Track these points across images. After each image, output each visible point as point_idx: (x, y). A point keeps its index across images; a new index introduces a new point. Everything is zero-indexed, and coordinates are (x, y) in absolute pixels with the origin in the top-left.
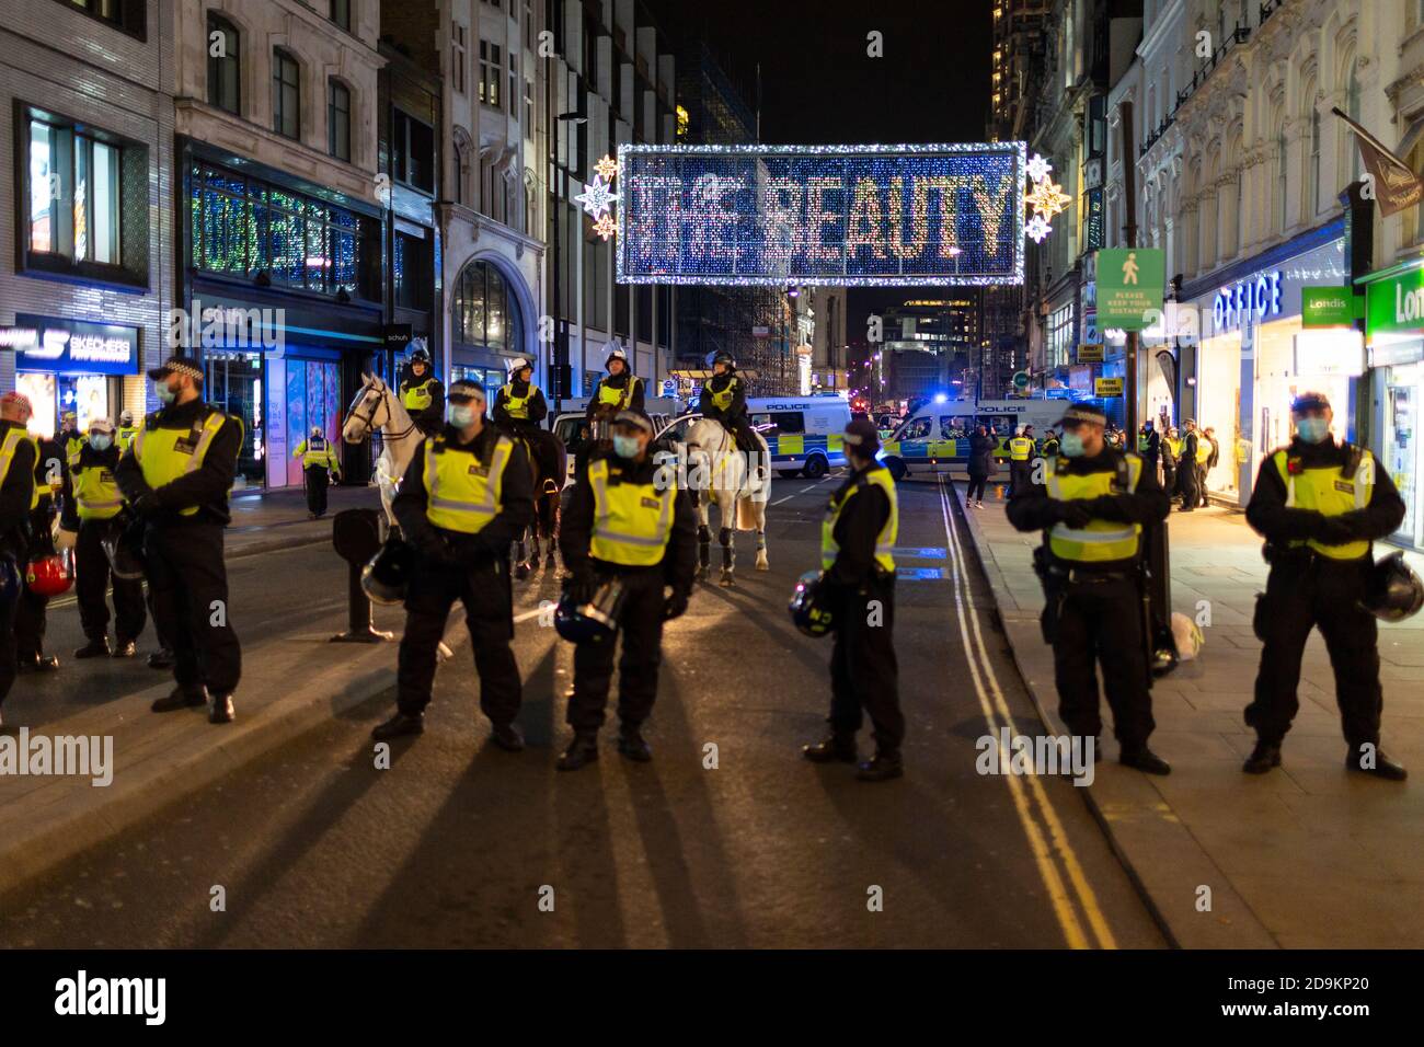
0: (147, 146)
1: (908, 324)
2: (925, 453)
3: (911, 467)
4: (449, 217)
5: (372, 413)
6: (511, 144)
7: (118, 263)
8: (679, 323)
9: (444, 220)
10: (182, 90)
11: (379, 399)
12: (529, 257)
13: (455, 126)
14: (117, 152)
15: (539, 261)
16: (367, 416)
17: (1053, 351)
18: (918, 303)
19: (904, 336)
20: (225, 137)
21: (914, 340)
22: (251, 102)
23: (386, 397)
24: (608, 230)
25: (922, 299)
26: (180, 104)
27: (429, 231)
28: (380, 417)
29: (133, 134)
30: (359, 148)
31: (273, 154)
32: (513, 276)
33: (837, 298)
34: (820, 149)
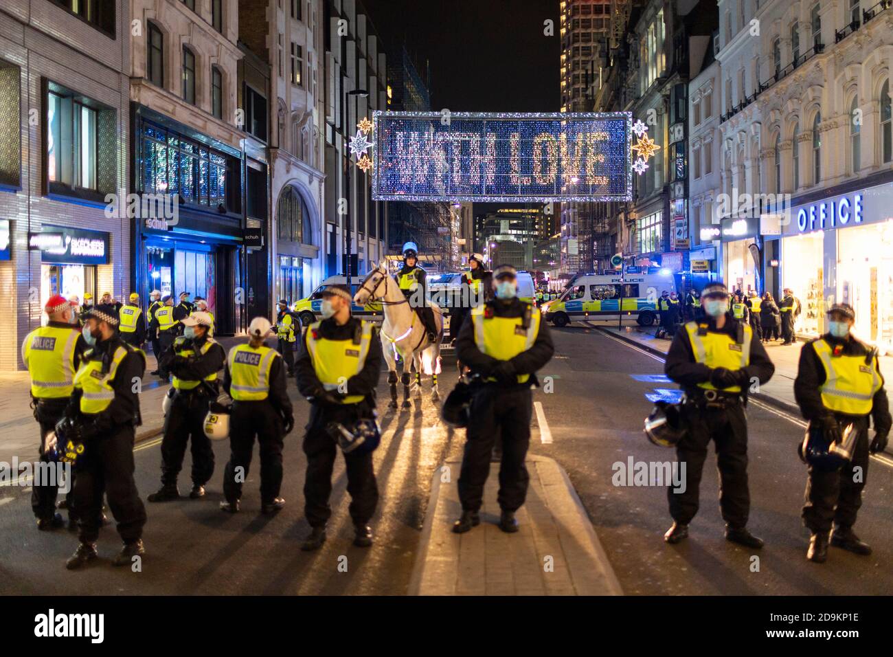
0: (116, 109)
1: (504, 225)
2: (581, 309)
3: (571, 318)
4: (276, 157)
5: (376, 288)
6: (308, 110)
7: (95, 188)
8: (390, 225)
9: (272, 158)
10: (133, 72)
11: (382, 279)
12: (316, 182)
13: (278, 98)
14: (95, 113)
15: (320, 185)
16: (372, 289)
17: (641, 242)
18: (506, 211)
19: (502, 231)
20: (158, 104)
21: (508, 234)
22: (171, 80)
23: (386, 278)
24: (366, 166)
25: (509, 209)
26: (132, 81)
27: (264, 166)
28: (380, 292)
29: (107, 101)
30: (228, 112)
31: (183, 115)
32: (306, 194)
33: (467, 208)
34: (503, 115)
